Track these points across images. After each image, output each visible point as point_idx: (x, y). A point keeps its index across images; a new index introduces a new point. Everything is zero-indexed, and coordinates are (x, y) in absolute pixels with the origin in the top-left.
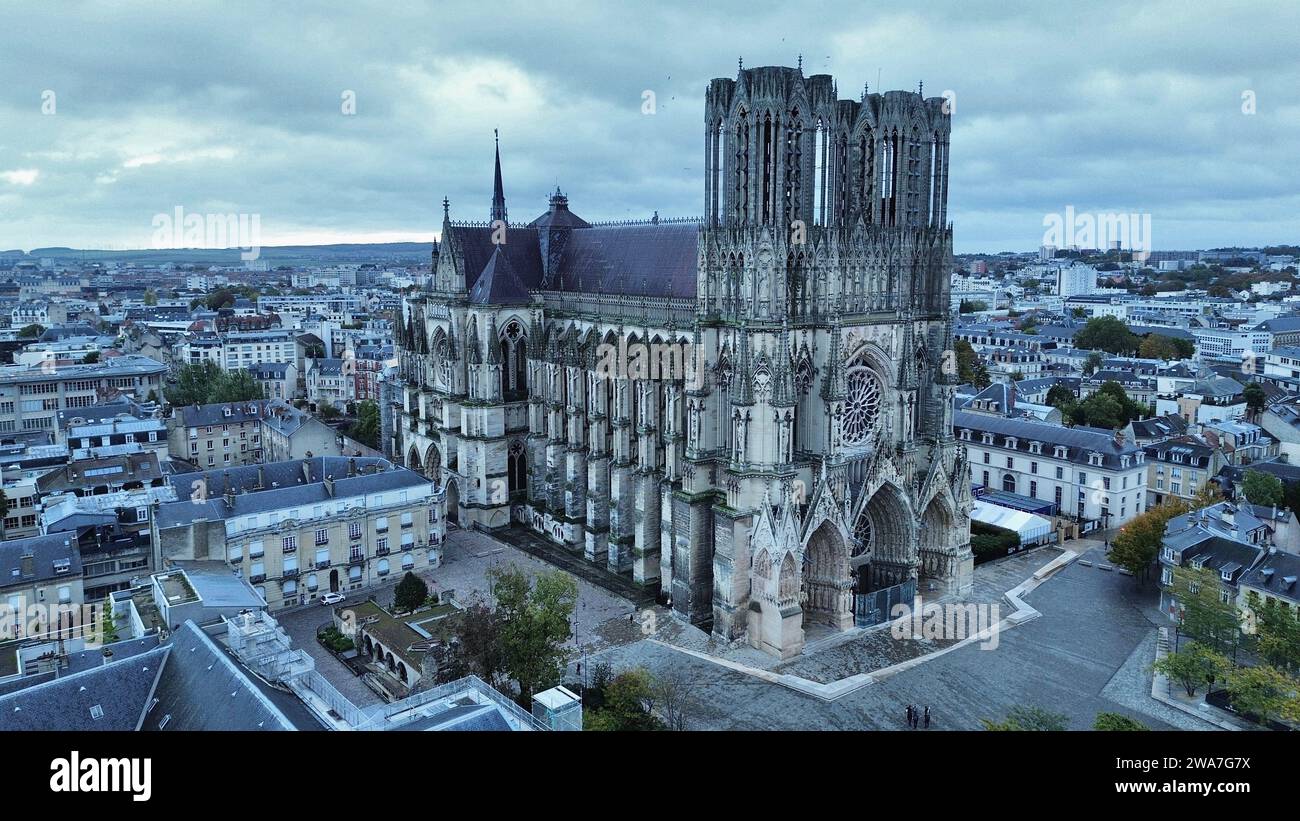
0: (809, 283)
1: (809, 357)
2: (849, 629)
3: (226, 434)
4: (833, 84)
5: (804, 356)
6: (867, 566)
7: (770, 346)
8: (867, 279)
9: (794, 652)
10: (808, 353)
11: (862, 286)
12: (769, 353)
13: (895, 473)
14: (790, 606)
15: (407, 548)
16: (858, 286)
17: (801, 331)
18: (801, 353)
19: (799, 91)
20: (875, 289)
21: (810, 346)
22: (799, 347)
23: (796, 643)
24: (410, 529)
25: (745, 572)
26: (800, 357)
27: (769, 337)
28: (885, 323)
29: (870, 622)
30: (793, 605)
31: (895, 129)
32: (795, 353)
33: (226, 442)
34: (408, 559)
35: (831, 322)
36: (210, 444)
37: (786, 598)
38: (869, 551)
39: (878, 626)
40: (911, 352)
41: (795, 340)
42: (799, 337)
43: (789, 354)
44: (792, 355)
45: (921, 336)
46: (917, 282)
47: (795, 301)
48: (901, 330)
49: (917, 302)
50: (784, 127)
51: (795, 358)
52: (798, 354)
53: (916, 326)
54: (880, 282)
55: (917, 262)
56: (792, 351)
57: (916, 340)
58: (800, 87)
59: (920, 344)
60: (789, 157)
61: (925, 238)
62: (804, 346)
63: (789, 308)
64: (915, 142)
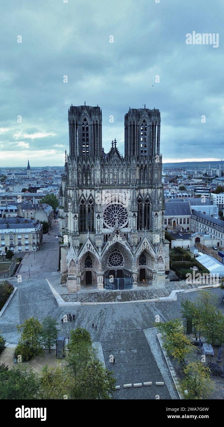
0: (92, 175)
1: (93, 198)
2: (100, 288)
3: (31, 212)
4: (100, 109)
5: (91, 198)
6: (121, 270)
7: (71, 194)
8: (120, 174)
9: (73, 291)
10: (92, 197)
11: (117, 176)
12: (71, 196)
13: (121, 239)
14: (71, 277)
15: (27, 245)
16: (115, 176)
17: (89, 190)
18: (89, 197)
19: (85, 113)
20: (124, 177)
21: (93, 195)
22: (88, 195)
23: (74, 288)
24: (27, 240)
25: (66, 264)
26: (89, 198)
27: (71, 191)
28: (125, 188)
29: (109, 288)
30: (74, 276)
31: (134, 122)
32: (87, 197)
33: (31, 214)
34: (27, 248)
35: (96, 188)
36: (28, 214)
37: (72, 274)
38: (122, 265)
39: (113, 290)
40: (134, 199)
41: (87, 193)
42: (89, 192)
43: (84, 197)
44: (85, 197)
45: (148, 194)
46: (146, 175)
47: (87, 180)
48: (132, 191)
49: (146, 182)
50: (79, 125)
51: (87, 199)
52: (88, 197)
53: (146, 190)
54: (126, 175)
55: (146, 168)
56: (85, 196)
57: (145, 195)
58: (85, 112)
59: (148, 197)
60: (84, 134)
61: (149, 159)
62: (91, 195)
63: (84, 183)
64: (144, 126)
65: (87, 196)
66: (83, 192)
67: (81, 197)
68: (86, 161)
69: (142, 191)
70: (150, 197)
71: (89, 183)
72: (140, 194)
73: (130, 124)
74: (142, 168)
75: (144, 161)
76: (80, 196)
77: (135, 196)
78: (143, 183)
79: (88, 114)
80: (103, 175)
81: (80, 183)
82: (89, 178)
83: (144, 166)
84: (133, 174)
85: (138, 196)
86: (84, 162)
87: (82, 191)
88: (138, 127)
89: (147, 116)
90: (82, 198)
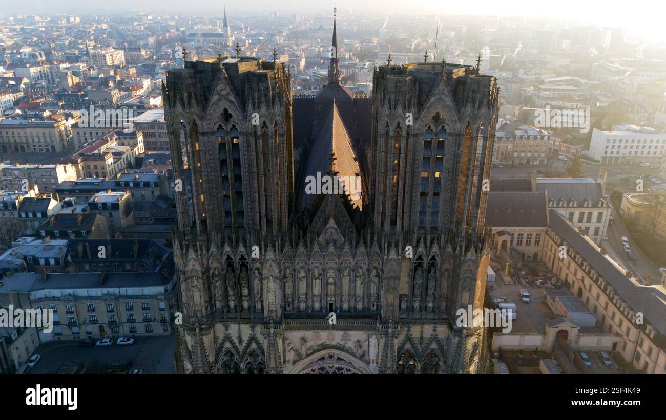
0: (256, 283)
1: (259, 348)
5: (254, 346)
8: (346, 281)
10: (258, 345)
16: (331, 288)
17: (247, 325)
18: (249, 344)
19: (223, 92)
20: (359, 290)
21: (260, 340)
22: (245, 338)
26: (247, 347)
32: (240, 343)
35: (264, 330)
40: (389, 365)
41: (239, 333)
42: (246, 330)
43: (233, 344)
44: (237, 344)
45: (435, 338)
46: (432, 285)
47: (240, 297)
48: (382, 342)
49: (431, 305)
50: (204, 134)
51: (241, 348)
52: (244, 344)
53: (428, 330)
54: (366, 284)
55: (433, 265)
56: (236, 341)
57: (426, 341)
58: (222, 88)
59: (434, 346)
60: (223, 163)
61: (447, 242)
62: (253, 338)
63: (232, 304)
64: (436, 134)
65: (240, 341)
66: (230, 331)
67: (222, 344)
68: (235, 246)
69: (415, 331)
70: (440, 347)
71: (246, 305)
72: (409, 339)
73: (385, 132)
74: (420, 265)
75: (428, 244)
76: (220, 341)
77: (389, 359)
78: (421, 309)
79: (232, 98)
80: (289, 284)
81: (219, 305)
82: (245, 291)
83: (426, 261)
84: (388, 290)
85: (403, 344)
86: (227, 248)
87: (223, 328)
88: (411, 140)
89: (448, 101)
90: (228, 345)
